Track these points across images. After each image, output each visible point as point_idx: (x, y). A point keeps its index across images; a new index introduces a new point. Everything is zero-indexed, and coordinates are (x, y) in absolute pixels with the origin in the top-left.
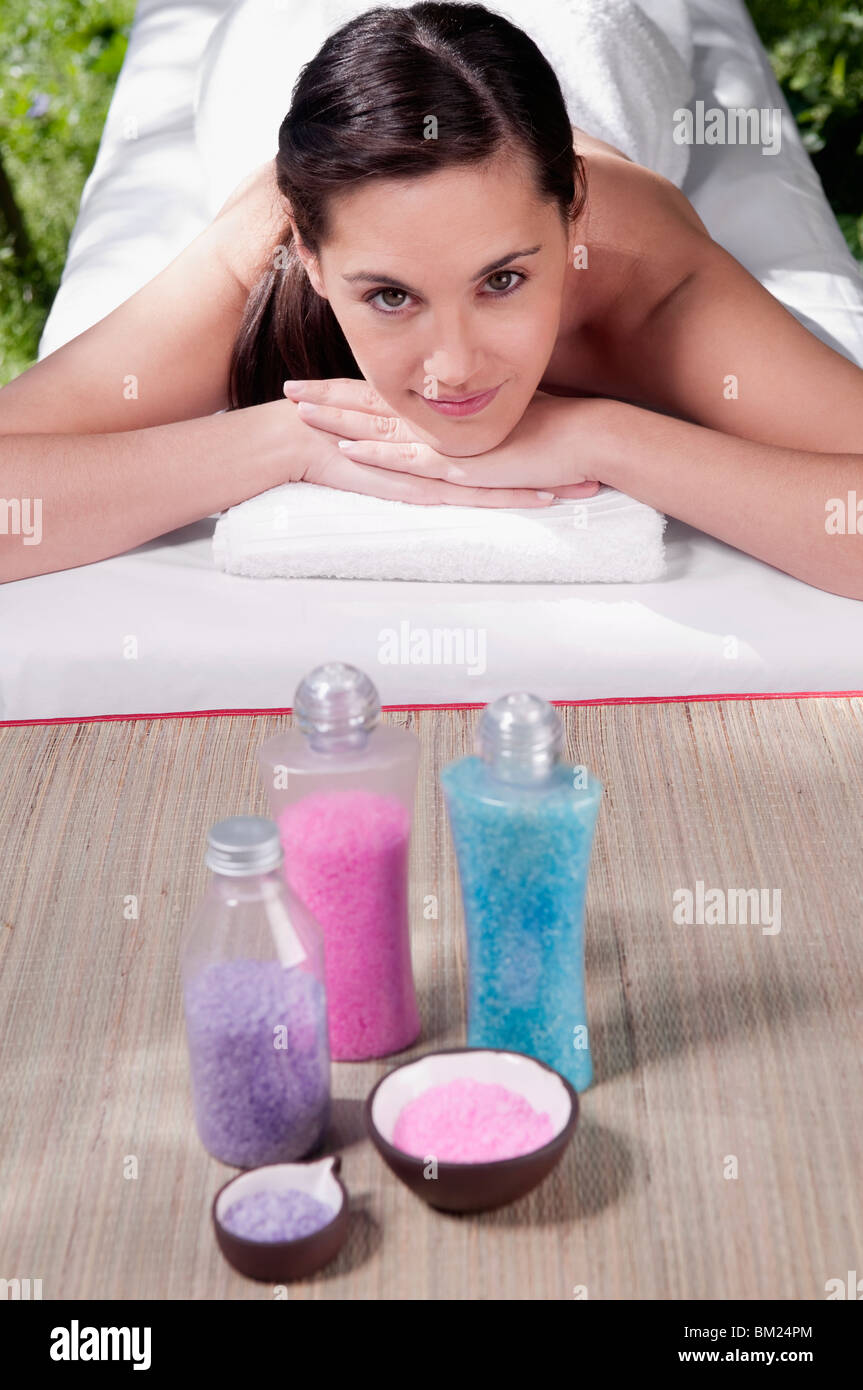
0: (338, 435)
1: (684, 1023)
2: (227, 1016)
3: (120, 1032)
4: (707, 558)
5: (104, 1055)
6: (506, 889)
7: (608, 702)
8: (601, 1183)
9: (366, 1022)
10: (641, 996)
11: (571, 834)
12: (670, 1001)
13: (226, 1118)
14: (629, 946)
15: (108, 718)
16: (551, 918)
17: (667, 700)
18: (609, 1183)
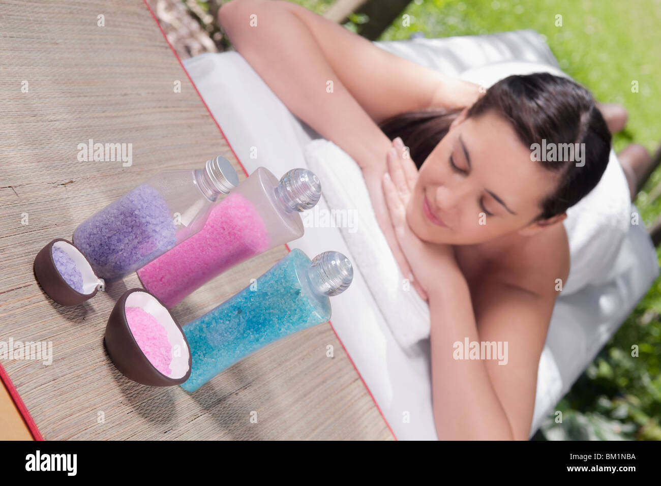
0: (390, 170)
1: (234, 425)
2: (142, 206)
3: (100, 178)
4: (420, 365)
5: (87, 174)
6: (260, 303)
7: (341, 343)
8: (152, 412)
9: (163, 279)
10: (235, 401)
11: (300, 318)
12: (240, 415)
13: (95, 231)
14: (251, 389)
15: (218, 126)
16: (257, 330)
17: (355, 369)
18: (154, 415)
